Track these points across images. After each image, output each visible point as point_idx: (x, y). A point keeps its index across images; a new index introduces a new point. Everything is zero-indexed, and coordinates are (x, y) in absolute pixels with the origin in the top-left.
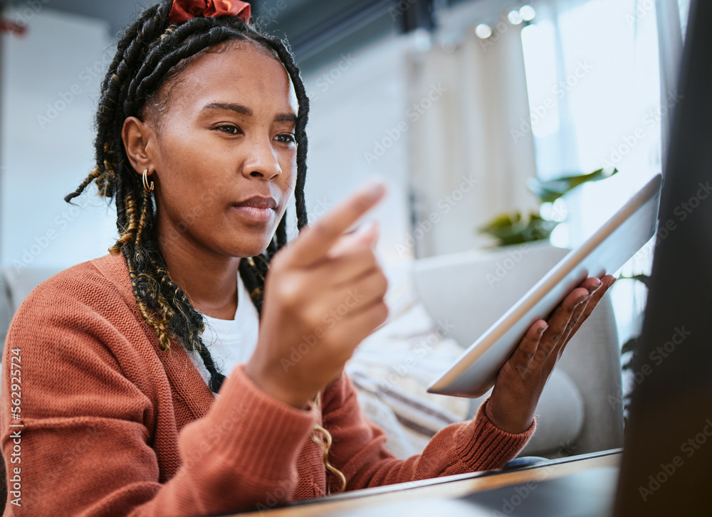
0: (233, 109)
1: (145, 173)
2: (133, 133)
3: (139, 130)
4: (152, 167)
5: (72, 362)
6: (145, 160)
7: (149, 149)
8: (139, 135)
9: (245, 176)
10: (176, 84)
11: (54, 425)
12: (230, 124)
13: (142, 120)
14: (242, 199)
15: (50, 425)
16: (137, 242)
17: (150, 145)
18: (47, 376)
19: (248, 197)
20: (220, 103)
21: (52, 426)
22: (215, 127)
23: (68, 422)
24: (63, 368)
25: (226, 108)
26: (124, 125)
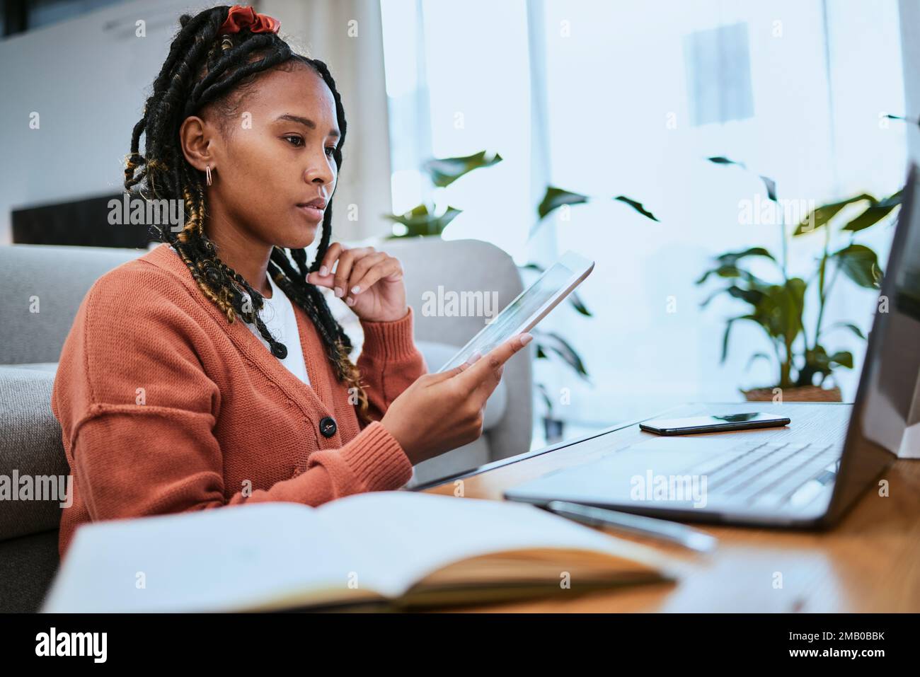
0: (303, 123)
1: (208, 170)
2: (193, 131)
3: (200, 129)
4: (213, 165)
5: (145, 352)
6: (207, 158)
7: (212, 148)
8: (200, 134)
9: (307, 182)
10: (247, 94)
11: (131, 411)
12: (298, 135)
13: (203, 119)
14: (306, 201)
15: (127, 410)
16: (201, 232)
17: (212, 144)
18: (123, 365)
19: (311, 199)
20: (293, 115)
21: (128, 412)
22: (283, 138)
23: (144, 410)
24: (137, 357)
25: (297, 121)
26: (185, 123)
